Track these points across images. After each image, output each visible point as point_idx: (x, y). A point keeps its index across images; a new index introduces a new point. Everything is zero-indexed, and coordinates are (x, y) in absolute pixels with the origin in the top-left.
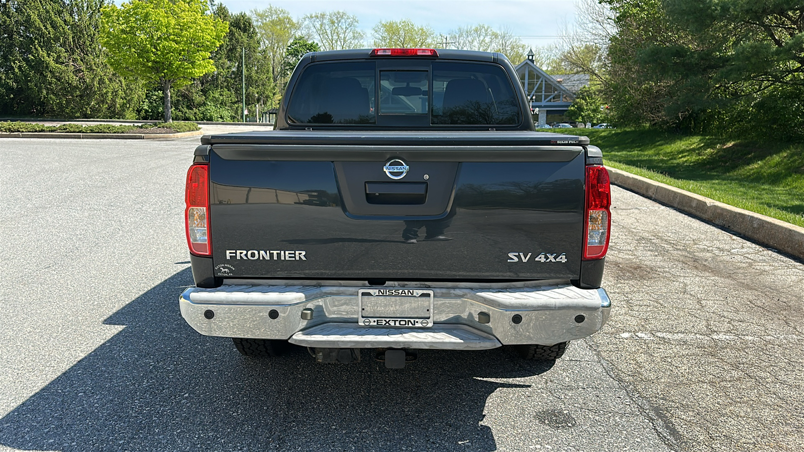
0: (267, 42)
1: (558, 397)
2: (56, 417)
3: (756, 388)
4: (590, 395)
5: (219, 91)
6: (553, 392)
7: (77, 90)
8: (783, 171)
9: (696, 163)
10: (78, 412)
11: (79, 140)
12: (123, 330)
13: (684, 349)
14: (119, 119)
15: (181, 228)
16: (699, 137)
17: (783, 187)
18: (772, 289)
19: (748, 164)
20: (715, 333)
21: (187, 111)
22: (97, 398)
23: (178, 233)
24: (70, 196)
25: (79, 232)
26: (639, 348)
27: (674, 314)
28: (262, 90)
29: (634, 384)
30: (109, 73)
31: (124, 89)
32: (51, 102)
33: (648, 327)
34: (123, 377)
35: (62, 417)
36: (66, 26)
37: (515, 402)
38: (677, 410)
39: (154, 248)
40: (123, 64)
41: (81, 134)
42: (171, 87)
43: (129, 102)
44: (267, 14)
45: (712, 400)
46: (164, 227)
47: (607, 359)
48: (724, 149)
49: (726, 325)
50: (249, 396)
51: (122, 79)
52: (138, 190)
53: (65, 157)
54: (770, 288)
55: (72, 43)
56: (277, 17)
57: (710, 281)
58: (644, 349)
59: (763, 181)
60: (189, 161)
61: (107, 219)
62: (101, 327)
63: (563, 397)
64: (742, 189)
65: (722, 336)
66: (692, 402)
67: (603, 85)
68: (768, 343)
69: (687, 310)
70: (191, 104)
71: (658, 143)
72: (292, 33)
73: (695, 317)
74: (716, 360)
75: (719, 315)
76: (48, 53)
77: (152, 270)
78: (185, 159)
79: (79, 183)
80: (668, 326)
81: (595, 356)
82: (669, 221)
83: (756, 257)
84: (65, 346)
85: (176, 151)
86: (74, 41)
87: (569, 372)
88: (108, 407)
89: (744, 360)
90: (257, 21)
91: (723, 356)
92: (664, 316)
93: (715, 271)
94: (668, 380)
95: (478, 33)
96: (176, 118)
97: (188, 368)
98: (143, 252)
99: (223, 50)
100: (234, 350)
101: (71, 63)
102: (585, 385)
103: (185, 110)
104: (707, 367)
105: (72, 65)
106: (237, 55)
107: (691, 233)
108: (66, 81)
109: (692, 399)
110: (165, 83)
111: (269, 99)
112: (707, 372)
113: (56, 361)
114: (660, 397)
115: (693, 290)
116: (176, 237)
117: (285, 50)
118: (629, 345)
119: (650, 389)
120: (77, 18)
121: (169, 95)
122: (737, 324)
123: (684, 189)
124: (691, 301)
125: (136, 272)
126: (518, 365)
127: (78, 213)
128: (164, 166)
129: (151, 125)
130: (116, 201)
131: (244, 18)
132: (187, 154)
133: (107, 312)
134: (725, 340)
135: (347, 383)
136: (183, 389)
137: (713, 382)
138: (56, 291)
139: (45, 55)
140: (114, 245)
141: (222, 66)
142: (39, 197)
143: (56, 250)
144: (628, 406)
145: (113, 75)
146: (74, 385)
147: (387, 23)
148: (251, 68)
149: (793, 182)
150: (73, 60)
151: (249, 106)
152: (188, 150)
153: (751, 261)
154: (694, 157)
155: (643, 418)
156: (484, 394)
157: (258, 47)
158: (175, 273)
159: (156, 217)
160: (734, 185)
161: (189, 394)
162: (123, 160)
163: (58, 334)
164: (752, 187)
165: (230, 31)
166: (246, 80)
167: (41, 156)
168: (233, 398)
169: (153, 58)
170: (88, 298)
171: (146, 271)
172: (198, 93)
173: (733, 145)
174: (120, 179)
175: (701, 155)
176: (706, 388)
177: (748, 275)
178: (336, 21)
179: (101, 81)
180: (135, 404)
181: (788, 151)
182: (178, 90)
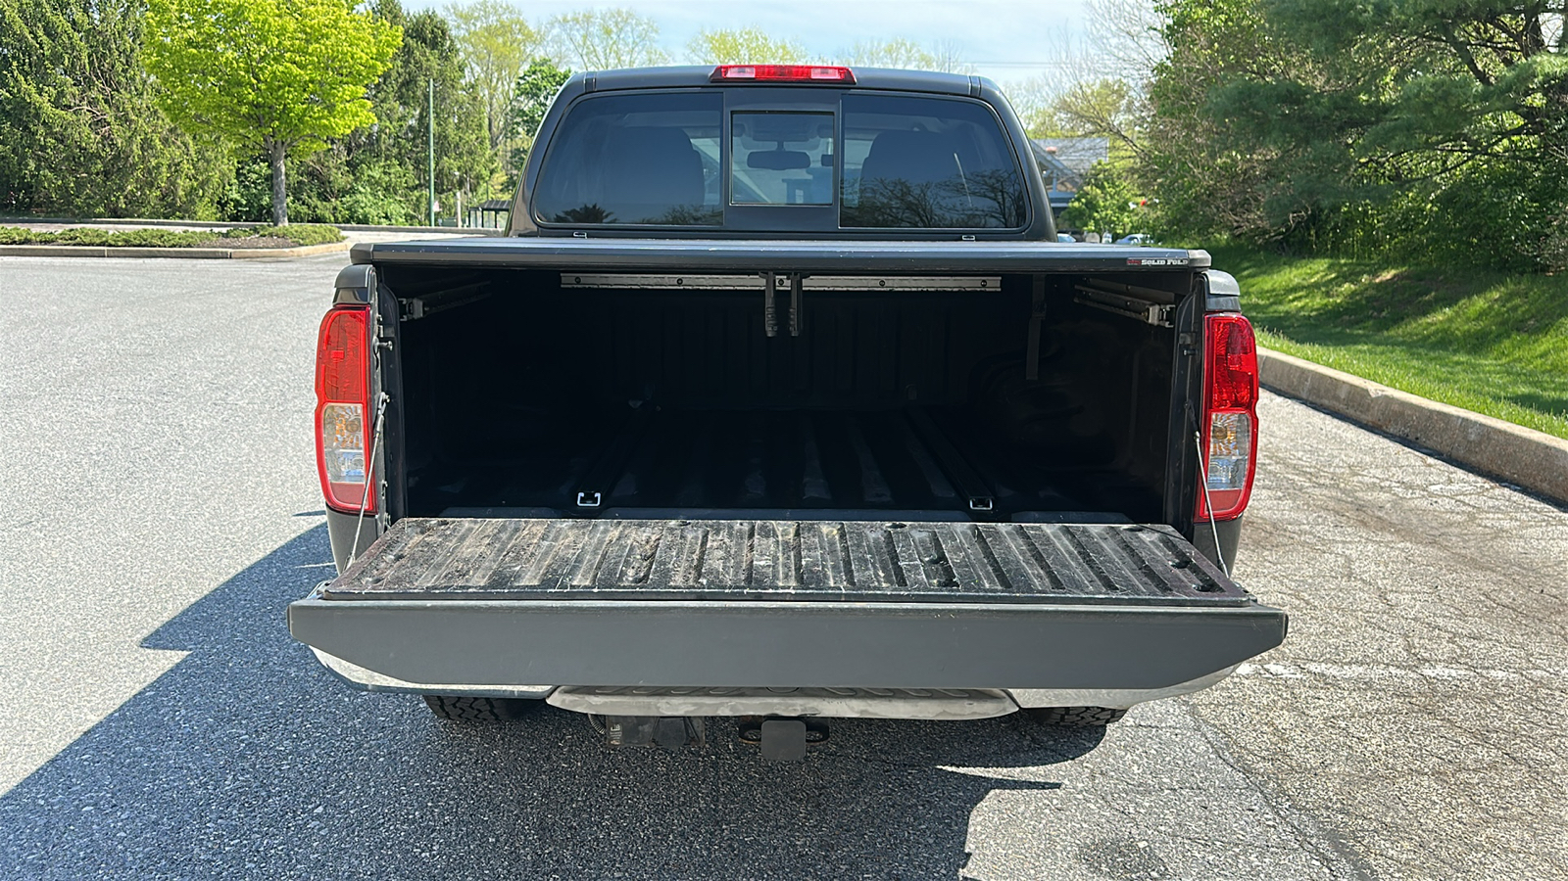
0: (477, 69)
1: (1122, 809)
2: (31, 864)
3: (1533, 786)
4: (1189, 804)
5: (382, 164)
6: (1109, 798)
7: (99, 161)
8: (1494, 327)
9: (1322, 311)
10: (79, 850)
11: (101, 260)
12: (184, 661)
13: (1368, 698)
14: (182, 218)
15: (307, 440)
16: (1326, 260)
17: (1496, 359)
18: (1525, 569)
19: (1425, 314)
20: (1427, 664)
21: (319, 203)
22: (123, 817)
23: (300, 451)
24: (78, 373)
25: (95, 448)
26: (1276, 698)
27: (1337, 623)
28: (469, 164)
29: (1277, 779)
30: (161, 127)
31: (192, 160)
32: (46, 185)
33: (1288, 651)
34: (181, 768)
35: (45, 862)
36: (76, 33)
37: (1032, 823)
38: (1376, 838)
39: (250, 483)
40: (190, 109)
41: (105, 248)
42: (286, 157)
43: (202, 185)
44: (476, 14)
45: (1445, 814)
46: (272, 437)
47: (1212, 722)
48: (1376, 284)
49: (1448, 647)
50: (456, 812)
51: (188, 139)
52: (218, 361)
53: (71, 294)
54: (1520, 566)
55: (87, 67)
56: (497, 21)
57: (1397, 552)
58: (1287, 699)
59: (1456, 347)
60: (322, 302)
61: (154, 421)
62: (137, 655)
63: (1132, 810)
64: (1415, 363)
65: (1440, 670)
66: (1403, 818)
67: (1138, 160)
68: (1538, 685)
69: (1360, 613)
70: (326, 191)
71: (1246, 273)
72: (528, 51)
73: (1379, 628)
74: (1439, 723)
75: (1428, 624)
76: (38, 88)
77: (246, 528)
78: (315, 299)
79: (97, 346)
80: (1328, 649)
81: (1188, 717)
82: (1295, 427)
83: (1481, 501)
84: (57, 698)
85: (297, 284)
86: (91, 63)
87: (1137, 752)
88: (146, 838)
89: (1497, 723)
90: (458, 27)
91: (1451, 714)
92: (1315, 628)
93: (1405, 532)
94: (1347, 770)
95: (894, 55)
96: (296, 218)
97: (323, 747)
98: (227, 490)
99: (390, 83)
100: (421, 706)
101: (86, 108)
102: (1175, 783)
103: (315, 201)
104: (1422, 738)
105: (88, 110)
106: (419, 93)
107: (1343, 452)
108: (76, 142)
109: (1404, 812)
110: (275, 148)
111: (481, 182)
112: (1424, 751)
113: (36, 733)
114: (1335, 807)
115: (1366, 572)
116: (295, 459)
117: (513, 85)
118: (1254, 692)
119: (1312, 790)
120: (96, 16)
121: (283, 170)
122: (1468, 645)
123: (1318, 363)
124: (1366, 595)
125: (213, 534)
126: (1028, 737)
127: (94, 409)
128: (272, 313)
129: (245, 231)
130: (174, 383)
131: (432, 20)
132: (317, 289)
133: (150, 620)
134: (1450, 679)
135: (667, 780)
136: (311, 796)
137: (1441, 773)
138: (43, 574)
139: (34, 90)
140: (168, 476)
141: (387, 115)
142: (15, 376)
143: (45, 485)
144: (1273, 829)
145: (171, 131)
146: (74, 789)
147: (716, 34)
148: (446, 119)
149: (1514, 348)
150: (89, 102)
151: (443, 196)
152: (322, 281)
153: (1470, 509)
154: (1318, 300)
155: (1309, 857)
156: (963, 804)
157: (460, 77)
158: (293, 536)
159: (255, 416)
160: (1399, 354)
161: (325, 808)
162: (188, 301)
163: (43, 671)
164: (1435, 359)
165: (405, 46)
166: (435, 143)
167: (23, 292)
168: (422, 817)
169: (250, 97)
170: (111, 589)
171: (233, 530)
172: (340, 169)
173: (1395, 276)
174: (182, 339)
175: (1333, 296)
176: (1429, 787)
177: (1470, 539)
178: (615, 30)
179: (148, 143)
180: (208, 831)
181: (1503, 289)
182: (301, 162)
